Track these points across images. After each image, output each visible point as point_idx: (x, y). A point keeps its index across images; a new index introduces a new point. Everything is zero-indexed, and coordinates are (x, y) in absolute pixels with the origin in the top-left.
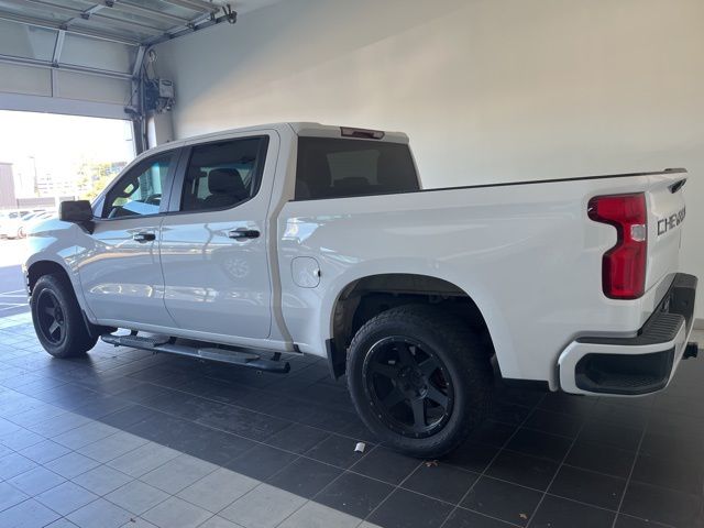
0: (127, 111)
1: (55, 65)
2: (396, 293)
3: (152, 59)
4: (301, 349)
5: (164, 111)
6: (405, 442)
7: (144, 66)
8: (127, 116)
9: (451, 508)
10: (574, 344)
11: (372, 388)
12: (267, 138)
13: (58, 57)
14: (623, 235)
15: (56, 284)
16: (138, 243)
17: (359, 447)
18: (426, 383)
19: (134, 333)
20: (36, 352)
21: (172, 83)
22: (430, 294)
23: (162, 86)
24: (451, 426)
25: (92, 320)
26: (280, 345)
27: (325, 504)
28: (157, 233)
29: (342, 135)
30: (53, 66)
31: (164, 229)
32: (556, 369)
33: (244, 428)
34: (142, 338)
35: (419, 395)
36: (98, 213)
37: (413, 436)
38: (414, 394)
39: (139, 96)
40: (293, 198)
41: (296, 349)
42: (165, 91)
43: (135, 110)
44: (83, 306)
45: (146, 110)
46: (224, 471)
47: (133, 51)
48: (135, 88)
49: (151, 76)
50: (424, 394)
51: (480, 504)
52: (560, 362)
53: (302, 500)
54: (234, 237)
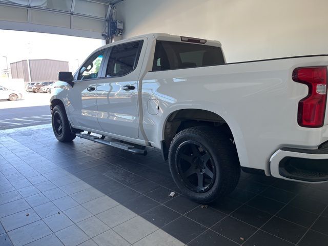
0: (103, 35)
1: (72, 14)
2: (198, 120)
3: (114, 11)
4: (152, 145)
5: (119, 35)
6: (192, 194)
7: (111, 14)
8: (103, 37)
9: (205, 229)
10: (279, 150)
11: (180, 166)
12: (143, 41)
13: (73, 10)
14: (312, 90)
15: (60, 109)
16: (88, 92)
17: (172, 194)
18: (205, 166)
19: (89, 133)
20: (53, 139)
21: (123, 22)
22: (214, 121)
23: (118, 24)
24: (214, 188)
25: (73, 126)
26: (142, 142)
27: (144, 218)
28: (95, 87)
29: (182, 40)
30: (71, 14)
31: (99, 85)
32: (269, 164)
33: (123, 179)
34: (92, 136)
35: (201, 171)
36: (76, 78)
37: (196, 192)
38: (199, 171)
39: (109, 29)
40: (151, 70)
41: (150, 144)
42: (120, 26)
43: (107, 35)
44: (69, 120)
45: (111, 35)
46: (107, 197)
47: (107, 7)
48: (107, 24)
49: (114, 19)
50: (204, 171)
51: (221, 230)
52: (271, 160)
53: (135, 214)
54: (125, 89)
